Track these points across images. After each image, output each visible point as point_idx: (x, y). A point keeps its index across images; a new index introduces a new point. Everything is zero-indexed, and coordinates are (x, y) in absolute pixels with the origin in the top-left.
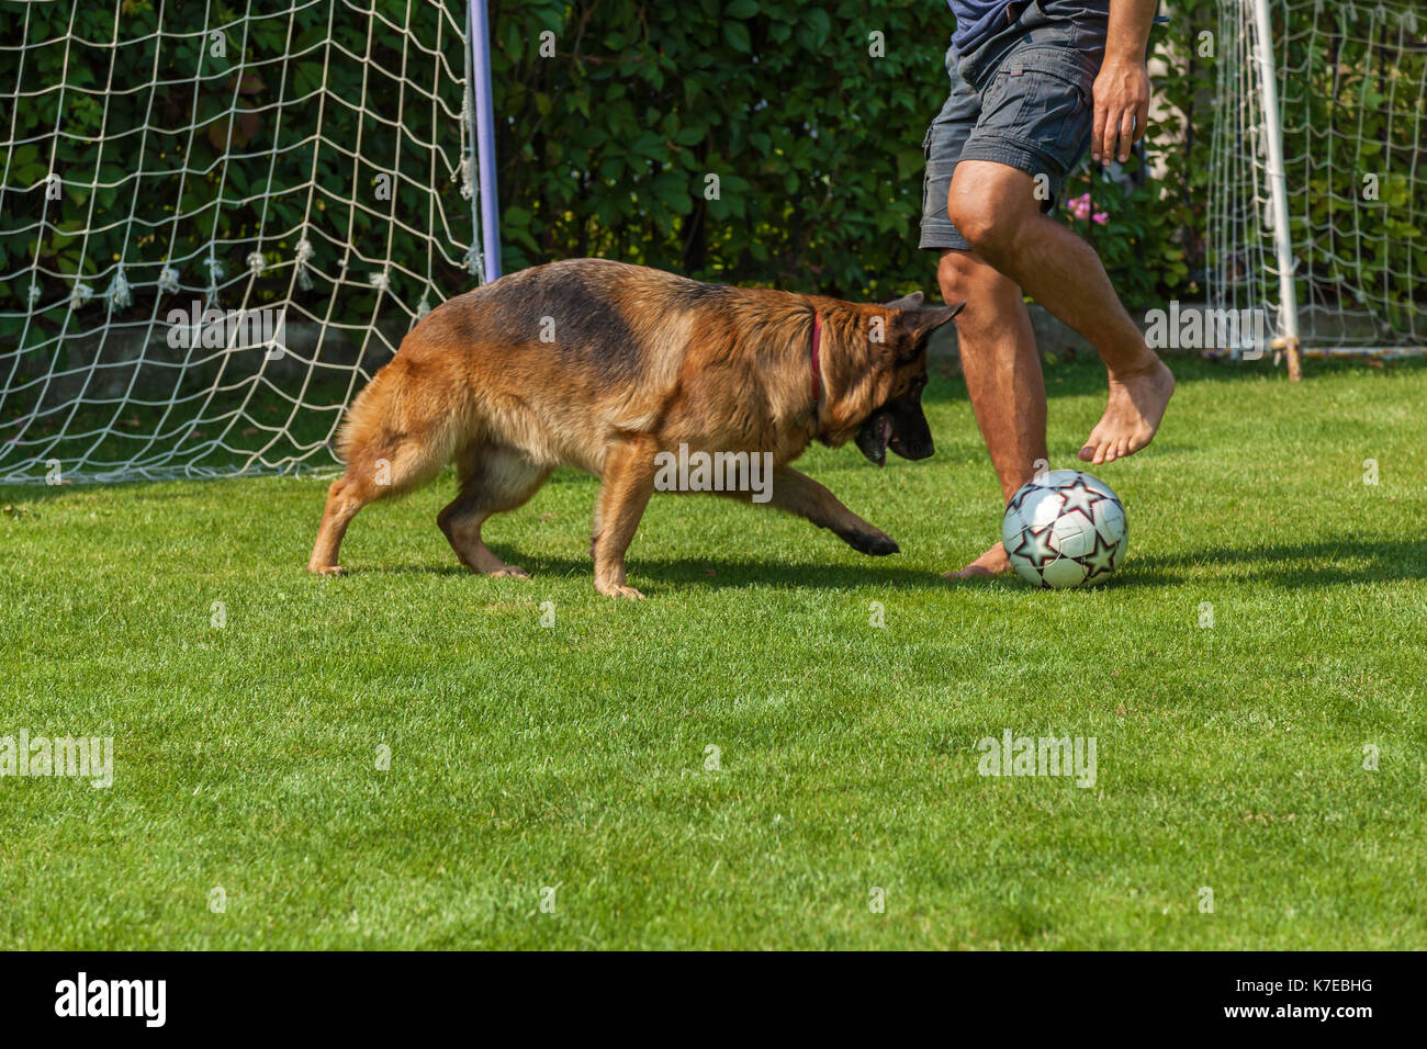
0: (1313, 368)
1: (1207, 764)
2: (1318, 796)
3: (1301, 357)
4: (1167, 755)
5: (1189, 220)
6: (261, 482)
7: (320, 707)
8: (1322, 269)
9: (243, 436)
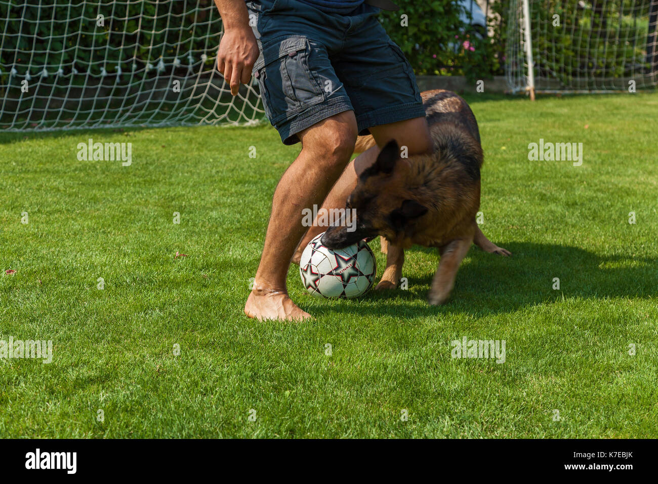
0: (538, 97)
1: (499, 212)
2: (533, 221)
3: (535, 94)
4: (486, 209)
5: (500, 49)
6: (206, 127)
7: (222, 192)
8: (542, 65)
9: (200, 112)
